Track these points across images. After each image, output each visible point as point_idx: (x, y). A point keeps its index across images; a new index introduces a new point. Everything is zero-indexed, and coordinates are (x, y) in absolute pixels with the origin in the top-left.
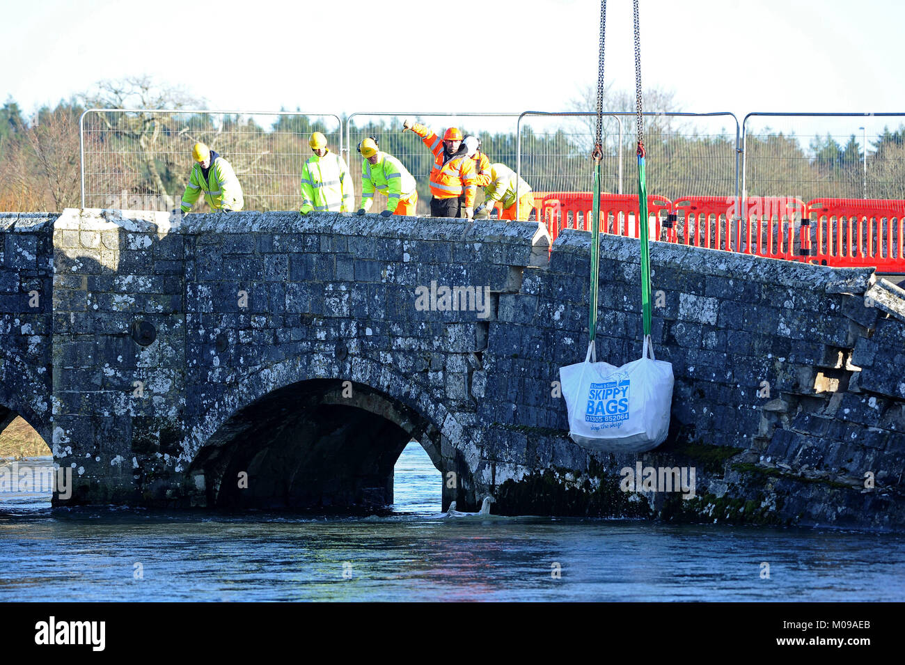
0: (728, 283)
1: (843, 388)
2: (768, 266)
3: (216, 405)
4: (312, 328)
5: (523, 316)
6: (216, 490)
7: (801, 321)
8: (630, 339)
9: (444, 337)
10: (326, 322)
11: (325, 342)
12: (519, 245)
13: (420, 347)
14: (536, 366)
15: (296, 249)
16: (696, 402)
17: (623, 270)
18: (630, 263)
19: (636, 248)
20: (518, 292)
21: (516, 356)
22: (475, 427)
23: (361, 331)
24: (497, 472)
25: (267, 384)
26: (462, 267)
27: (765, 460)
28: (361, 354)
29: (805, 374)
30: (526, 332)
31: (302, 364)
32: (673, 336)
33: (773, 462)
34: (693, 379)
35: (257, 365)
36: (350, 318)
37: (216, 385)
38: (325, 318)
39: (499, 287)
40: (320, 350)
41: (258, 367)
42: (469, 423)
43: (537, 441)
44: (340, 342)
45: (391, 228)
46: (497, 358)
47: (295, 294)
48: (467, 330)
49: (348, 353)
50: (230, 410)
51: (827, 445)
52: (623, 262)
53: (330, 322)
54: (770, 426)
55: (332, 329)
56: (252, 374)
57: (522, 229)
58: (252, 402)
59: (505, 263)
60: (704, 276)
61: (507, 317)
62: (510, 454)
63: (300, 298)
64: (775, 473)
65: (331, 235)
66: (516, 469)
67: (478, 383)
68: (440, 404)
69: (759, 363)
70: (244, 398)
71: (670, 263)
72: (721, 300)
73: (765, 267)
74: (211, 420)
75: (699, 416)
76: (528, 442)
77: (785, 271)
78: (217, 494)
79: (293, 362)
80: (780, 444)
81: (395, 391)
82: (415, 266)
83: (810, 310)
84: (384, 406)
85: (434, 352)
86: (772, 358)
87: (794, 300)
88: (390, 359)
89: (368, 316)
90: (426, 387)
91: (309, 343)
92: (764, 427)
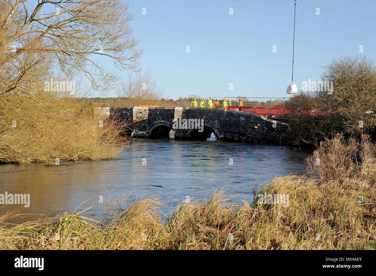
1: (258, 127)
9: (215, 121)
12: (223, 111)
13: (213, 122)
15: (200, 112)
19: (235, 112)
20: (223, 116)
23: (206, 120)
24: (221, 136)
26: (217, 114)
27: (249, 135)
28: (206, 123)
29: (254, 126)
30: (224, 121)
32: (240, 122)
42: (218, 131)
46: (221, 123)
47: (200, 116)
48: (218, 120)
51: (256, 134)
54: (250, 132)
60: (243, 115)
61: (222, 119)
64: (250, 137)
67: (219, 126)
68: (215, 129)
71: (240, 114)
72: (245, 118)
73: (250, 114)
76: (224, 133)
78: (191, 137)
80: (251, 134)
83: (255, 119)
84: (209, 129)
86: (250, 124)
88: (209, 124)
90: (213, 127)
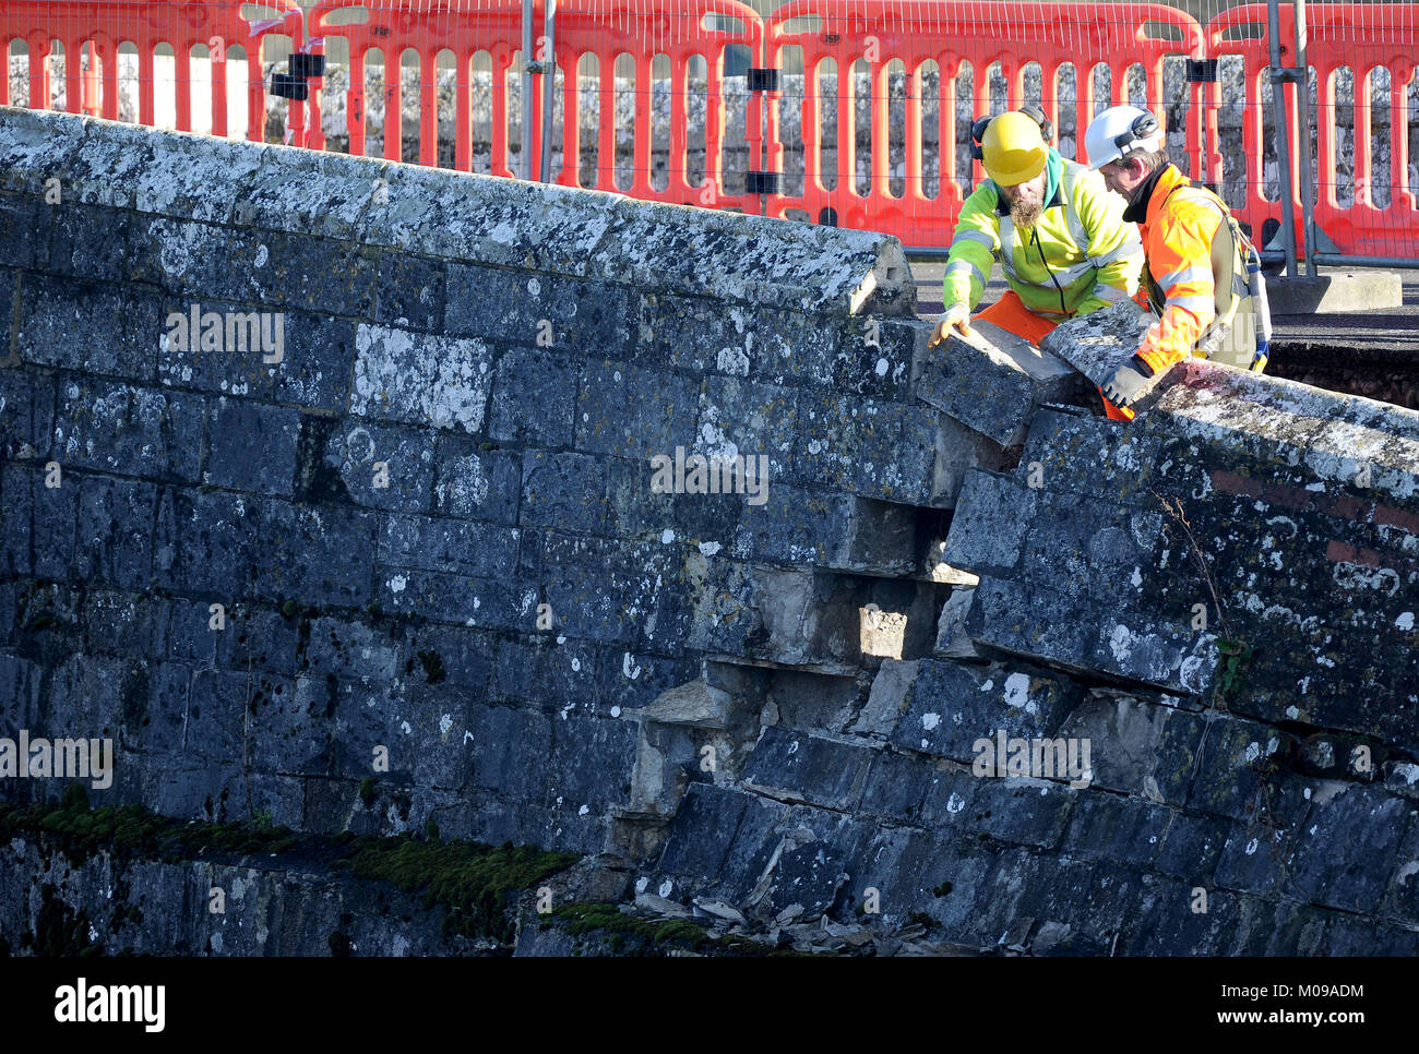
0: (524, 288)
1: (919, 642)
2: (660, 230)
7: (774, 417)
8: (182, 482)
16: (414, 697)
17: (157, 246)
18: (181, 220)
19: (200, 169)
27: (652, 889)
29: (788, 597)
32: (334, 472)
33: (683, 897)
34: (404, 619)
51: (864, 843)
52: (154, 215)
54: (667, 770)
60: (438, 265)
64: (691, 936)
69: (630, 560)
71: (320, 219)
72: (499, 348)
73: (650, 231)
75: (425, 743)
77: (719, 248)
80: (702, 834)
83: (806, 381)
86: (675, 543)
87: (749, 345)
92: (650, 779)
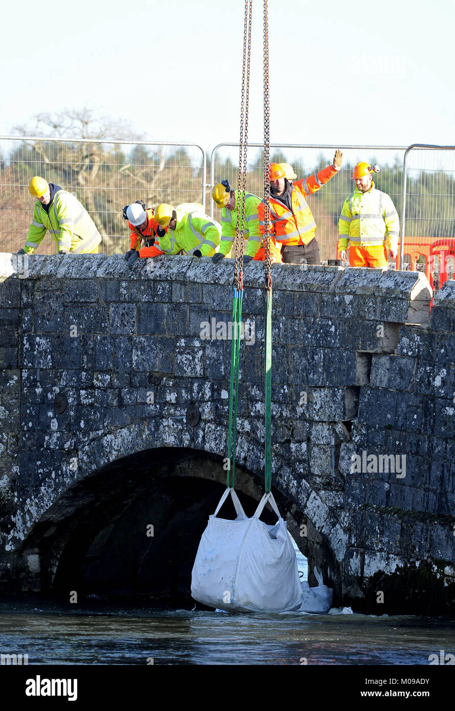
3: (53, 475)
4: (161, 389)
5: (399, 380)
6: (52, 573)
9: (310, 404)
10: (176, 382)
11: (176, 405)
12: (395, 298)
13: (282, 414)
14: (412, 439)
15: (145, 298)
20: (393, 353)
21: (389, 427)
22: (342, 508)
23: (216, 394)
24: (367, 562)
25: (110, 452)
26: (330, 323)
28: (215, 420)
30: (403, 399)
31: (149, 429)
35: (99, 430)
36: (204, 378)
37: (53, 451)
38: (175, 378)
39: (372, 346)
40: (170, 415)
41: (100, 433)
42: (335, 503)
43: (412, 527)
44: (192, 406)
45: (252, 276)
46: (368, 428)
47: (143, 349)
48: (334, 395)
49: (200, 419)
50: (68, 481)
53: (181, 382)
55: (183, 391)
56: (93, 440)
57: (400, 280)
58: (93, 472)
59: (378, 319)
61: (381, 381)
62: (381, 541)
63: (148, 354)
65: (184, 283)
66: (388, 559)
67: (346, 457)
68: (304, 481)
70: (84, 467)
74: (47, 492)
76: (402, 528)
78: (53, 577)
79: (139, 427)
81: (253, 464)
82: (278, 320)
84: (244, 480)
85: (297, 419)
88: (248, 427)
89: (224, 377)
90: (288, 461)
91: (158, 406)
